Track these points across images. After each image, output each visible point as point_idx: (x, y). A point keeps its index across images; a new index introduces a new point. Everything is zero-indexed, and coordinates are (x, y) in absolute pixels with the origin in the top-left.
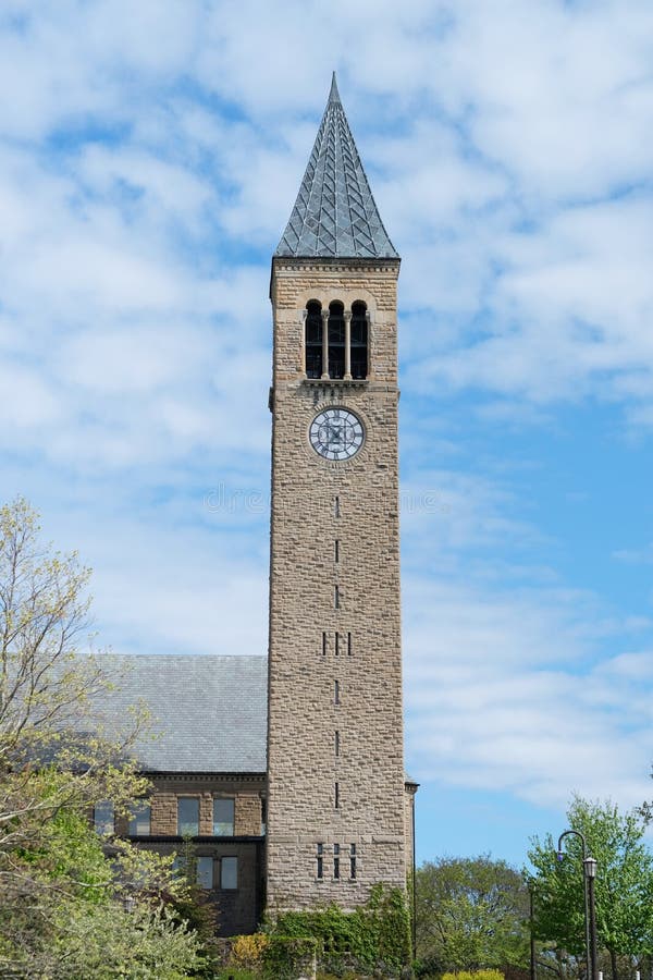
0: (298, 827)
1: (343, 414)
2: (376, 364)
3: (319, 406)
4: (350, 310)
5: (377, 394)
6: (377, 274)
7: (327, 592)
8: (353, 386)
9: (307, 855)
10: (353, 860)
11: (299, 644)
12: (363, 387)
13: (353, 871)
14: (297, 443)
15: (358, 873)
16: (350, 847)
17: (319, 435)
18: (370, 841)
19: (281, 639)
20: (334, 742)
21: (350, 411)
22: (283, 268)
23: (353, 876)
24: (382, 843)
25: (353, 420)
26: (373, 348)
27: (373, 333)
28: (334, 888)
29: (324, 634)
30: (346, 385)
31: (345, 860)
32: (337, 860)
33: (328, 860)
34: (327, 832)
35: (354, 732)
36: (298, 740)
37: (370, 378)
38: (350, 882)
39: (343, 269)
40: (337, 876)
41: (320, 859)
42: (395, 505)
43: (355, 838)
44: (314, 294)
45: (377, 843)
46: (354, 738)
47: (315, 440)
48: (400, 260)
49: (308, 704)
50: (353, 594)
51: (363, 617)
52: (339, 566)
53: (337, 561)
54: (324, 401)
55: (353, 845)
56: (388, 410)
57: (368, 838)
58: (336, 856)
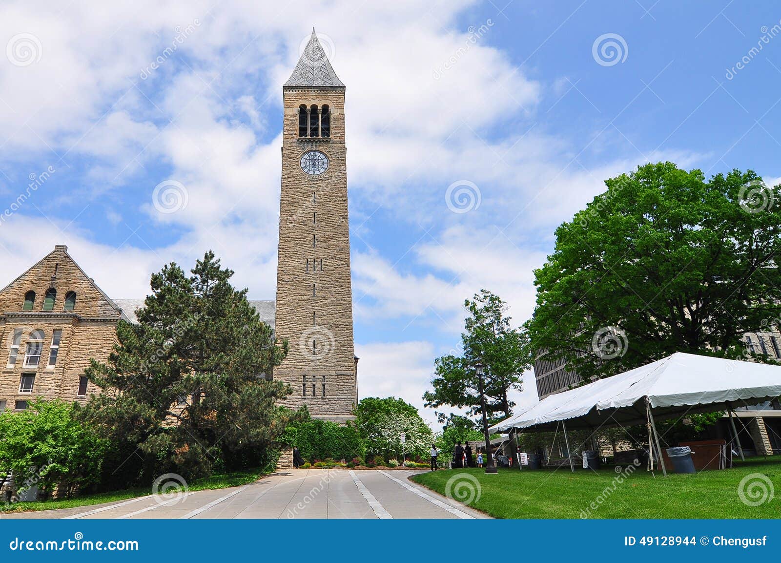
0: (291, 366)
1: (318, 154)
2: (333, 132)
3: (306, 150)
4: (321, 108)
5: (335, 145)
6: (334, 93)
7: (309, 239)
8: (323, 141)
9: (297, 382)
10: (324, 385)
11: (294, 265)
12: (328, 142)
13: (324, 392)
14: (294, 167)
15: (326, 393)
16: (322, 378)
17: (305, 163)
18: (334, 374)
19: (284, 263)
20: (313, 317)
21: (321, 152)
22: (288, 91)
23: (324, 395)
24: (341, 375)
25: (322, 156)
26: (332, 125)
27: (332, 118)
28: (312, 403)
29: (307, 260)
30: (319, 140)
31: (319, 385)
32: (314, 385)
33: (309, 385)
34: (308, 369)
35: (324, 312)
36: (292, 317)
37: (332, 137)
38: (323, 399)
39: (317, 91)
40: (314, 395)
41: (304, 385)
42: (346, 195)
43: (324, 372)
44: (303, 102)
45: (338, 375)
46: (324, 315)
47: (303, 166)
48: (345, 87)
49: (298, 297)
50: (323, 239)
51: (328, 251)
52: (316, 225)
53: (314, 223)
54: (308, 147)
55: (324, 376)
56: (341, 152)
57: (333, 372)
58: (314, 383)
